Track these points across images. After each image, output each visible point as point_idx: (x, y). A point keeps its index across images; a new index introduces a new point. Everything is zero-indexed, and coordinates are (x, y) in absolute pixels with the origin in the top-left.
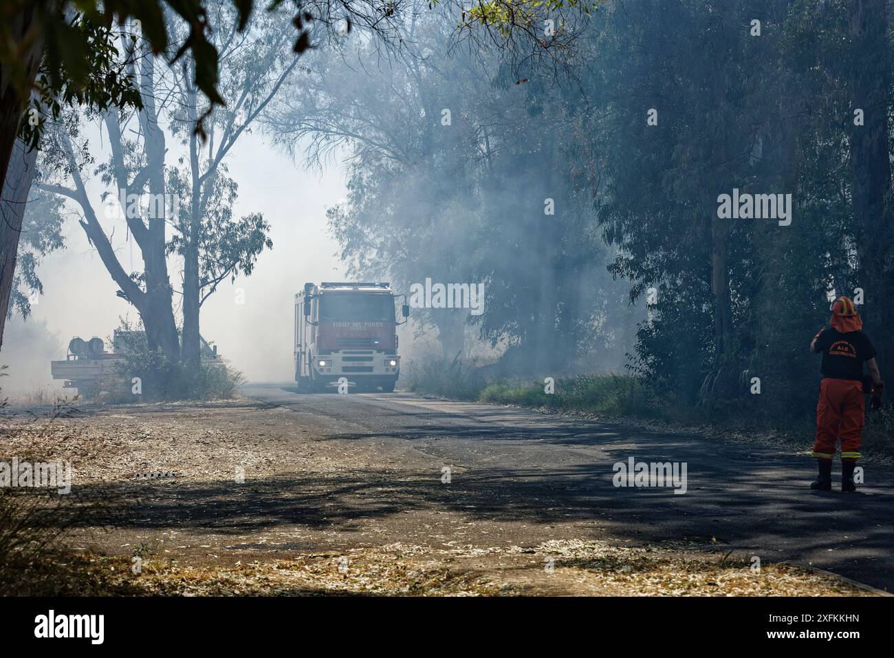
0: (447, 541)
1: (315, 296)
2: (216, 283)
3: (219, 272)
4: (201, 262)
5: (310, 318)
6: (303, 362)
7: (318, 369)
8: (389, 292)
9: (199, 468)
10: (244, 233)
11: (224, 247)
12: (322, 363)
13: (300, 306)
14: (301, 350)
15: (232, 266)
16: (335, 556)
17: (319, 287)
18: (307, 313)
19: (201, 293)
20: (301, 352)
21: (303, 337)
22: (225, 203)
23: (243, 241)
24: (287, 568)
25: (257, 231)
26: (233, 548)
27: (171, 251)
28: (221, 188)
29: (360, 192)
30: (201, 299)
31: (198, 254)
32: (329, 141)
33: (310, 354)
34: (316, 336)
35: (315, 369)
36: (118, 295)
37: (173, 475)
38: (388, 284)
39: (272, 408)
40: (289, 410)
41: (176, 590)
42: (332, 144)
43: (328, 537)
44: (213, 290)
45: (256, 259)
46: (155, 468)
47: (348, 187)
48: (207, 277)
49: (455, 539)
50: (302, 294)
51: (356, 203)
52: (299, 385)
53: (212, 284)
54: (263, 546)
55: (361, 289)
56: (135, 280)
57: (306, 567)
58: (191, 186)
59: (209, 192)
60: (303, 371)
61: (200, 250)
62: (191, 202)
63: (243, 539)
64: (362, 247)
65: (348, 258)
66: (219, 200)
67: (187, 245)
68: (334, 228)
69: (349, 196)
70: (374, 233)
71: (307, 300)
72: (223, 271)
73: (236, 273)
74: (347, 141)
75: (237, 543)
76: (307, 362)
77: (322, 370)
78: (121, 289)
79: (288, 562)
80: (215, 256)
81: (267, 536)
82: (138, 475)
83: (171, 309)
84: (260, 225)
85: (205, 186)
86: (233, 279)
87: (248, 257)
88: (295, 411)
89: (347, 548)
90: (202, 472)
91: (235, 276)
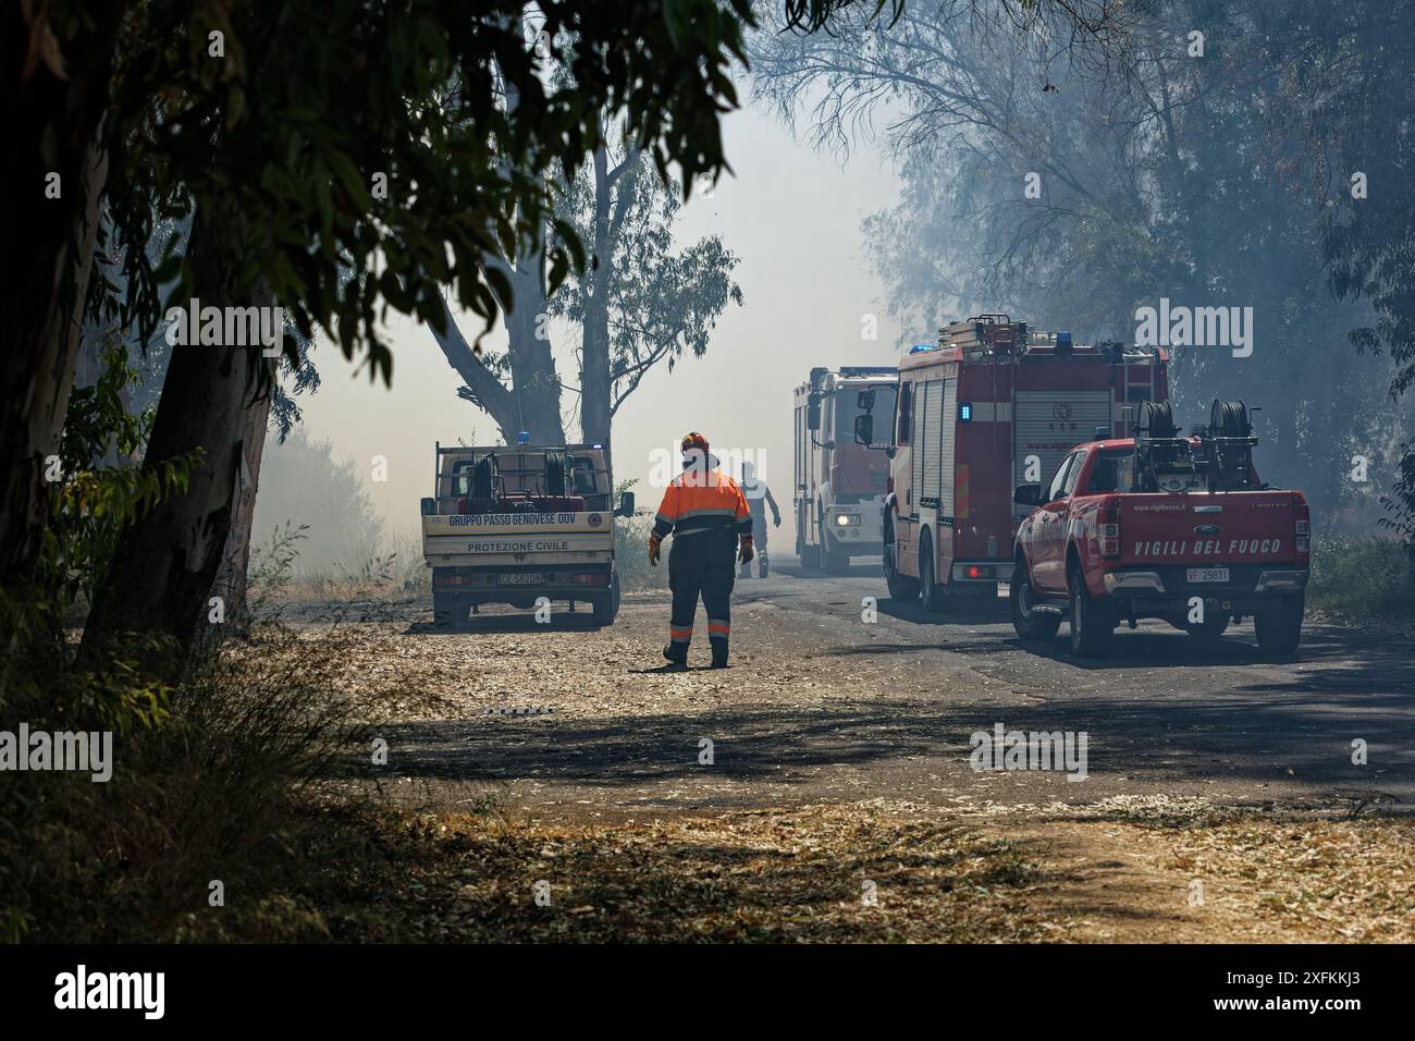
0: (956, 796)
1: (828, 393)
2: (643, 371)
3: (646, 350)
4: (613, 333)
5: (820, 435)
6: (809, 517)
7: (835, 531)
9: (595, 699)
10: (690, 276)
11: (654, 304)
12: (843, 520)
13: (802, 411)
14: (805, 495)
15: (670, 338)
16: (776, 814)
17: (836, 376)
18: (813, 423)
19: (613, 390)
20: (806, 500)
21: (809, 472)
22: (656, 219)
24: (701, 829)
25: (712, 272)
26: (627, 804)
27: (557, 313)
28: (650, 191)
29: (926, 185)
30: (613, 402)
31: (606, 317)
32: (861, 90)
33: (820, 502)
34: (831, 468)
35: (830, 532)
36: (461, 395)
37: (550, 710)
39: (743, 603)
40: (772, 607)
41: (532, 847)
42: (868, 96)
43: (775, 790)
44: (634, 384)
45: (714, 325)
46: (520, 701)
47: (903, 175)
48: (625, 361)
49: (971, 794)
50: (806, 389)
51: (918, 207)
52: (803, 562)
53: (633, 373)
54: (673, 802)
56: (491, 368)
57: (731, 827)
58: (594, 189)
59: (626, 200)
60: (809, 536)
61: (610, 310)
62: (593, 220)
63: (643, 791)
64: (928, 291)
65: (902, 312)
66: (646, 213)
67: (586, 299)
68: (874, 254)
69: (903, 193)
70: (952, 264)
71: (814, 400)
72: (654, 348)
73: (679, 352)
74: (896, 89)
75: (634, 798)
76: (816, 519)
77: (842, 532)
78: (465, 384)
79: (704, 820)
80: (638, 320)
81: (681, 789)
82: (491, 712)
83: (558, 420)
84: (720, 259)
85: (620, 188)
86: (672, 363)
87: (699, 322)
88: (783, 608)
89: (800, 804)
90: (599, 706)
91: (675, 357)
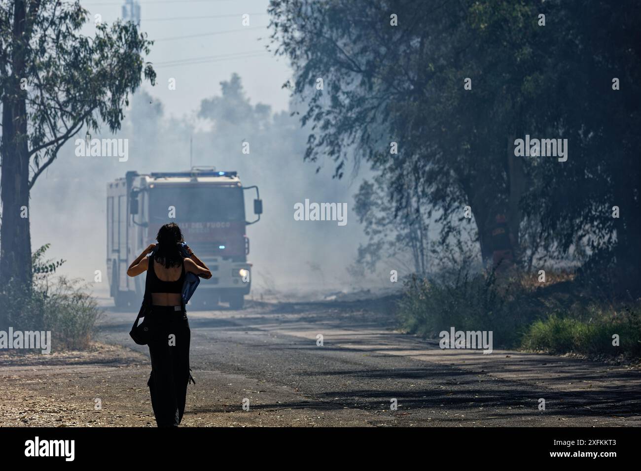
1: (143, 190)
2: (59, 145)
3: (63, 125)
4: (30, 109)
5: (138, 218)
6: (123, 272)
8: (236, 183)
10: (104, 57)
11: (70, 82)
13: (116, 200)
14: (119, 256)
15: (86, 115)
17: (148, 178)
18: (133, 210)
19: (32, 163)
20: (120, 260)
23: (103, 75)
25: (127, 55)
31: (24, 94)
38: (235, 174)
44: (52, 156)
45: (128, 102)
48: (43, 136)
53: (51, 147)
55: (201, 180)
60: (123, 284)
64: (332, 69)
65: (308, 91)
68: (281, 34)
70: (354, 43)
72: (70, 124)
73: (95, 127)
80: (55, 98)
84: (135, 42)
86: (89, 136)
87: (114, 99)
91: (92, 131)
